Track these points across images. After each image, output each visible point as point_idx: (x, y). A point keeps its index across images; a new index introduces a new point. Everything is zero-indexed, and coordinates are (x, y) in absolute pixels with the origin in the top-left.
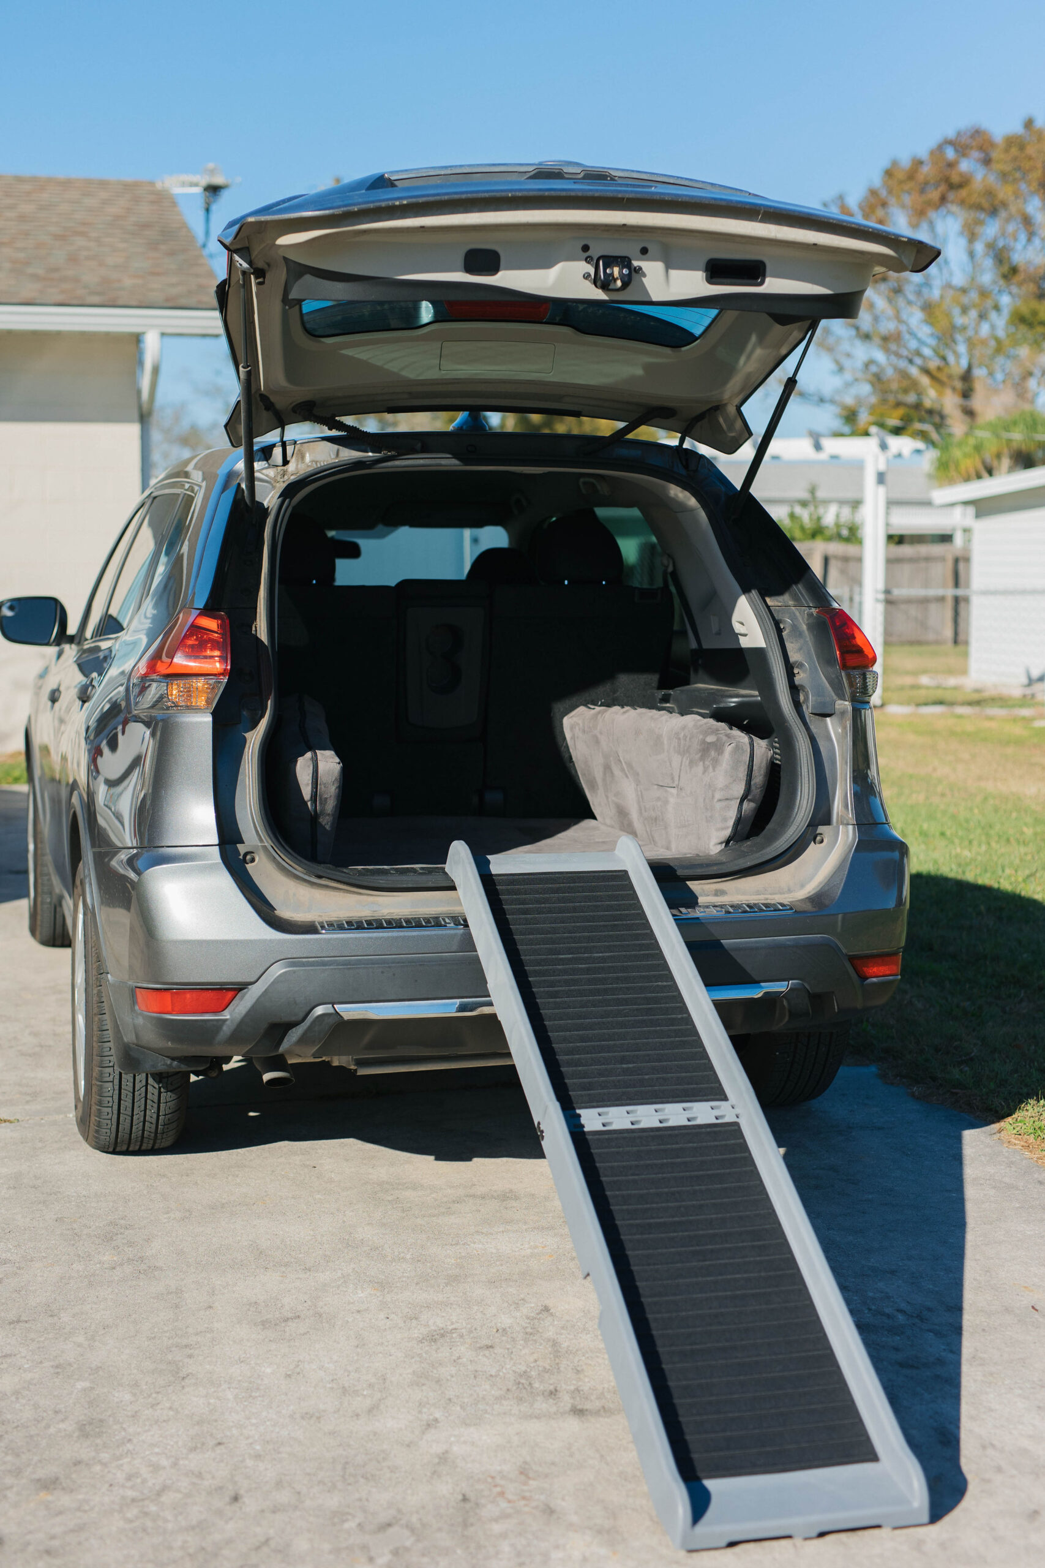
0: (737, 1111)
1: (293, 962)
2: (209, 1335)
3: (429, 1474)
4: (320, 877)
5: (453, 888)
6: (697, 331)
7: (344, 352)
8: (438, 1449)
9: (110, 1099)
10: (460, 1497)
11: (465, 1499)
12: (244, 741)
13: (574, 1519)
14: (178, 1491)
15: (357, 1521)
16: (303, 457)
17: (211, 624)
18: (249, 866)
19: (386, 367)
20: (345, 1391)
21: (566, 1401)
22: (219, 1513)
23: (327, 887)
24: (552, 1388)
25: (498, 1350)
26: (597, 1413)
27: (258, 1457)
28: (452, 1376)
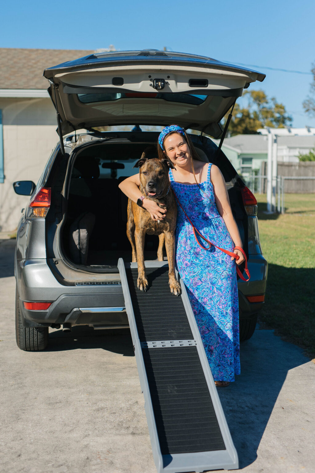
0: (196, 343)
1: (67, 295)
2: (32, 407)
3: (80, 451)
4: (78, 269)
5: (118, 272)
6: (203, 99)
7: (93, 108)
8: (86, 443)
9: (22, 334)
10: (86, 458)
11: (88, 458)
12: (57, 226)
13: (118, 466)
14: (3, 453)
15: (53, 464)
16: (81, 140)
17: (46, 191)
18: (57, 265)
19: (107, 112)
20: (65, 425)
21: (131, 430)
22: (13, 459)
23: (80, 272)
24: (128, 426)
25: (117, 414)
26: (139, 434)
27: (31, 443)
28: (99, 422)
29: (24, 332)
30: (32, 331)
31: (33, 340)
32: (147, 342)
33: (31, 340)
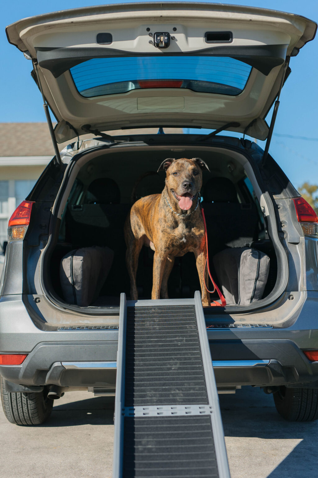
0: (212, 410)
1: (46, 343)
4: (65, 309)
6: (242, 87)
7: (99, 103)
12: (41, 252)
16: (84, 146)
17: (28, 205)
18: (38, 304)
19: (117, 108)
23: (68, 313)
29: (10, 399)
30: (20, 398)
31: (22, 411)
32: (135, 407)
33: (19, 410)
